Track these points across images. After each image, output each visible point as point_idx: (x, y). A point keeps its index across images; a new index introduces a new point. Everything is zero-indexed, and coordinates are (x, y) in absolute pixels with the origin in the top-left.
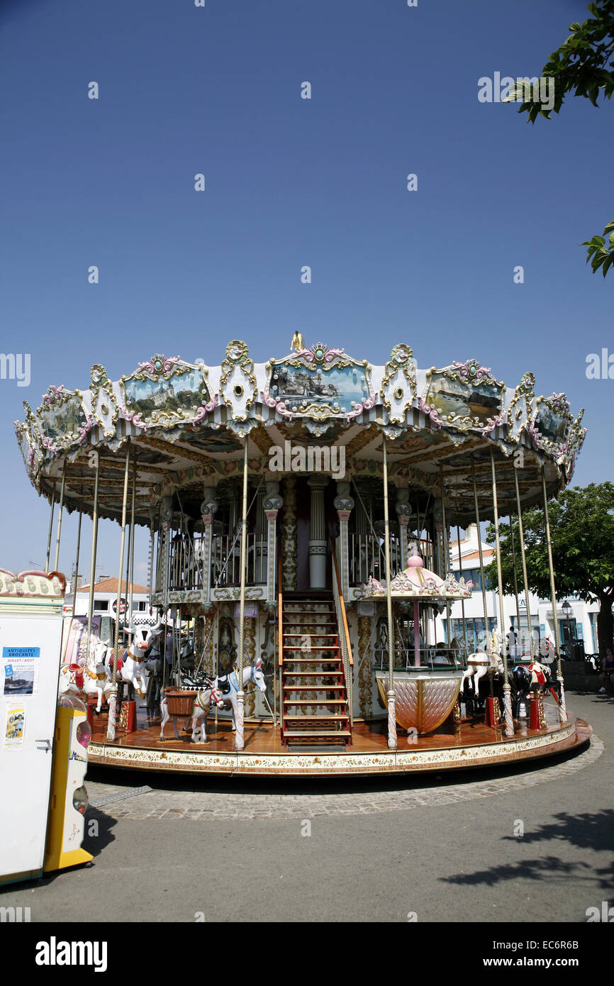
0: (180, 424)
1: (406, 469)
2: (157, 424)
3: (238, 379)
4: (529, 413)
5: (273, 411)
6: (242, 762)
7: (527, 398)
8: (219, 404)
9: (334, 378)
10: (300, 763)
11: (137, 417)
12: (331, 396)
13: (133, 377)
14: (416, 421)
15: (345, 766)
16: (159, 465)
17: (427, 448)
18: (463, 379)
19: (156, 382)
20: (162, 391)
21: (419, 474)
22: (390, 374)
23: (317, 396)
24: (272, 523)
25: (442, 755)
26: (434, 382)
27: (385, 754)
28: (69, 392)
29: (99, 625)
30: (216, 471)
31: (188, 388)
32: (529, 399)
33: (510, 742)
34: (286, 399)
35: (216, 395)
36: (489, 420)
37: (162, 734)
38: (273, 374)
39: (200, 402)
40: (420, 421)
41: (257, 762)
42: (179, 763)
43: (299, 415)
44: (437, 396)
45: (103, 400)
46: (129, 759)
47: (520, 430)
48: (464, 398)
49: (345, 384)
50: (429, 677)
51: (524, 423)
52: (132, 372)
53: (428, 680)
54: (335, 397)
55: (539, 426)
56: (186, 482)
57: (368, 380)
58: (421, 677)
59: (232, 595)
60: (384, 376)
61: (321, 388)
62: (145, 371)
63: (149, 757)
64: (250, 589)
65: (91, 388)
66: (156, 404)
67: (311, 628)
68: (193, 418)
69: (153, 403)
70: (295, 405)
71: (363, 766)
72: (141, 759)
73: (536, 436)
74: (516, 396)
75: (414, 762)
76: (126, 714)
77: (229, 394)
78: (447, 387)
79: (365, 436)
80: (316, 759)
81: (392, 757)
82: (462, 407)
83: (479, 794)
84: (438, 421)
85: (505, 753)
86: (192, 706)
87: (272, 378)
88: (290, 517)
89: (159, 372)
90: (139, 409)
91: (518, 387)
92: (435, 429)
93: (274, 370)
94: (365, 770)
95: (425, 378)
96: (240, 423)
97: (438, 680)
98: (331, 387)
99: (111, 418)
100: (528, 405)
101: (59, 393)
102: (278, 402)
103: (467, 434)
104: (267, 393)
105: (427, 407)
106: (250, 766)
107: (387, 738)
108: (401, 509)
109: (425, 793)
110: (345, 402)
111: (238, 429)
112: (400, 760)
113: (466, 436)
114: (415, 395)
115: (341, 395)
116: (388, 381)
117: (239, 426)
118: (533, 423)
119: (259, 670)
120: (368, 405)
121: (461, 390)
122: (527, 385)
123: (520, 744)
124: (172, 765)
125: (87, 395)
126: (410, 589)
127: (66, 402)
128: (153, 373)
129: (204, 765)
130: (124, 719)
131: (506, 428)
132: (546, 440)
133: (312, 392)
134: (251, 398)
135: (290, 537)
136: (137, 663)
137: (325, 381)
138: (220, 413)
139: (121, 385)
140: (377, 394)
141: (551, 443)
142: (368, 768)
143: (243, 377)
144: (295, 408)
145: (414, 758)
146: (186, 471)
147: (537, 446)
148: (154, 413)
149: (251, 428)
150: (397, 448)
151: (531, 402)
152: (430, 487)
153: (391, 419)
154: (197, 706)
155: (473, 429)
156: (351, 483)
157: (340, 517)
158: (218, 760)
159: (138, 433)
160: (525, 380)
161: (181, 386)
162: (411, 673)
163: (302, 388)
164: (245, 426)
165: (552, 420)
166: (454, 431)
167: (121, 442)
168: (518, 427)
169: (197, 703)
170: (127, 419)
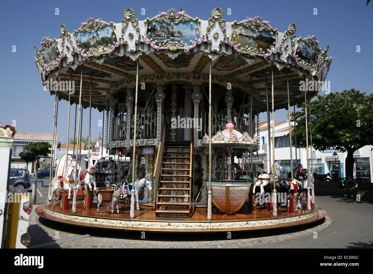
0: (103, 54)
1: (231, 79)
2: (92, 55)
3: (131, 29)
4: (292, 46)
5: (149, 46)
6: (132, 224)
7: (291, 38)
8: (122, 43)
9: (180, 28)
10: (161, 226)
11: (83, 51)
12: (179, 37)
13: (79, 30)
14: (227, 50)
15: (183, 228)
16: (106, 78)
17: (239, 67)
18: (252, 27)
19: (90, 32)
20: (94, 37)
21: (240, 82)
22: (211, 25)
23: (172, 38)
24: (159, 107)
25: (235, 224)
26: (236, 29)
27: (205, 222)
28: (51, 40)
29: (80, 158)
30: (133, 81)
31: (106, 35)
32: (292, 38)
33: (274, 219)
34: (155, 39)
35: (120, 38)
36: (268, 50)
37: (98, 210)
38: (148, 26)
39: (112, 42)
40: (229, 50)
41: (140, 224)
42: (103, 224)
43: (162, 48)
44: (238, 37)
45: (67, 43)
46: (81, 221)
47: (287, 56)
48: (254, 37)
49: (186, 31)
50: (232, 185)
51: (290, 52)
52: (79, 28)
53: (232, 187)
54: (181, 38)
55: (299, 54)
56: (120, 87)
57: (199, 28)
58: (228, 185)
59: (140, 143)
60: (208, 26)
61: (174, 33)
62: (84, 27)
63: (90, 221)
64: (148, 140)
65: (61, 37)
66: (91, 44)
67: (182, 160)
68: (109, 51)
69: (90, 44)
70: (160, 43)
71: (193, 228)
72: (86, 222)
73: (297, 59)
74: (285, 37)
75: (220, 227)
76: (86, 200)
77: (126, 38)
78: (244, 32)
79: (204, 60)
80: (169, 224)
81: (209, 224)
82: (252, 43)
83: (251, 244)
84: (238, 50)
85: (271, 224)
86: (111, 197)
87: (148, 28)
88: (174, 105)
89: (91, 27)
90: (84, 47)
91: (286, 32)
92: (238, 55)
93: (149, 24)
94: (194, 230)
95: (231, 27)
96: (133, 53)
97: (237, 186)
98: (179, 33)
99: (71, 53)
100: (292, 42)
101: (47, 41)
102: (151, 41)
103: (256, 57)
104: (145, 37)
105: (232, 43)
106: (136, 227)
107: (207, 215)
108: (228, 100)
109: (224, 243)
110: (187, 41)
111: (132, 56)
112: (212, 226)
113: (255, 59)
114: (225, 36)
115: (185, 37)
116: (210, 29)
117: (132, 54)
118: (295, 52)
119: (148, 180)
120: (199, 42)
121: (252, 33)
122: (292, 31)
123: (280, 220)
124: (100, 225)
125: (59, 41)
126: (223, 140)
127: (51, 45)
128: (89, 28)
129: (115, 225)
130: (86, 203)
131: (279, 54)
132: (303, 62)
133: (169, 36)
134: (137, 39)
135: (174, 115)
136: (91, 176)
137: (176, 29)
138: (123, 48)
139: (74, 35)
140: (204, 36)
141: (307, 64)
142: (196, 229)
143: (133, 28)
144: (160, 44)
145: (220, 225)
146: (120, 82)
147: (297, 65)
148: (90, 49)
149: (138, 56)
150: (223, 67)
151: (293, 41)
152: (246, 89)
153: (212, 50)
154: (114, 196)
155: (259, 55)
156: (201, 86)
157: (194, 104)
158: (121, 223)
159: (84, 60)
160: (290, 28)
161: (103, 34)
162: (223, 183)
163: (163, 33)
164: (136, 55)
165: (307, 51)
166: (248, 56)
167: (77, 65)
168: (286, 54)
169: (114, 195)
170: (78, 53)
